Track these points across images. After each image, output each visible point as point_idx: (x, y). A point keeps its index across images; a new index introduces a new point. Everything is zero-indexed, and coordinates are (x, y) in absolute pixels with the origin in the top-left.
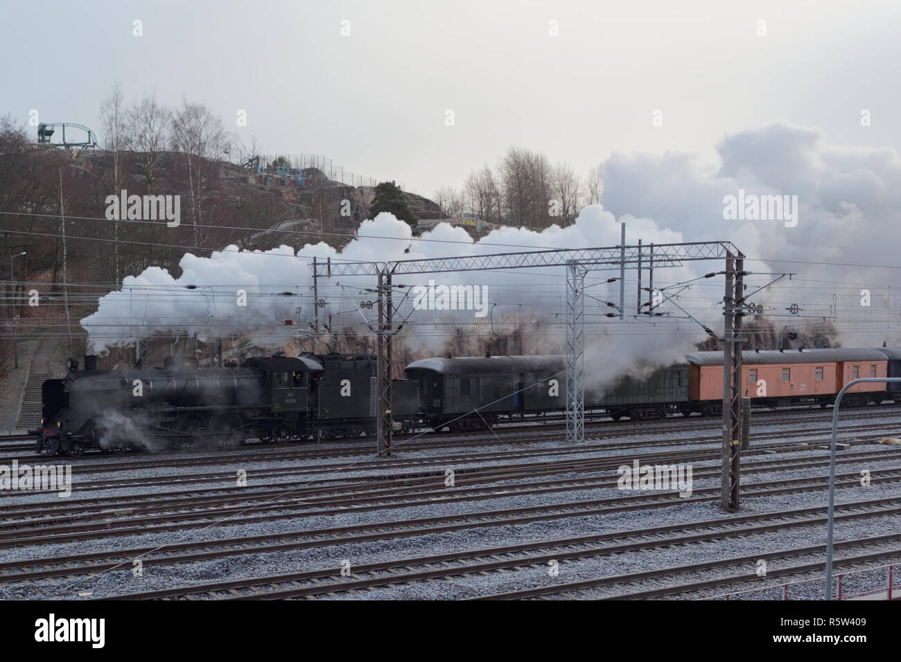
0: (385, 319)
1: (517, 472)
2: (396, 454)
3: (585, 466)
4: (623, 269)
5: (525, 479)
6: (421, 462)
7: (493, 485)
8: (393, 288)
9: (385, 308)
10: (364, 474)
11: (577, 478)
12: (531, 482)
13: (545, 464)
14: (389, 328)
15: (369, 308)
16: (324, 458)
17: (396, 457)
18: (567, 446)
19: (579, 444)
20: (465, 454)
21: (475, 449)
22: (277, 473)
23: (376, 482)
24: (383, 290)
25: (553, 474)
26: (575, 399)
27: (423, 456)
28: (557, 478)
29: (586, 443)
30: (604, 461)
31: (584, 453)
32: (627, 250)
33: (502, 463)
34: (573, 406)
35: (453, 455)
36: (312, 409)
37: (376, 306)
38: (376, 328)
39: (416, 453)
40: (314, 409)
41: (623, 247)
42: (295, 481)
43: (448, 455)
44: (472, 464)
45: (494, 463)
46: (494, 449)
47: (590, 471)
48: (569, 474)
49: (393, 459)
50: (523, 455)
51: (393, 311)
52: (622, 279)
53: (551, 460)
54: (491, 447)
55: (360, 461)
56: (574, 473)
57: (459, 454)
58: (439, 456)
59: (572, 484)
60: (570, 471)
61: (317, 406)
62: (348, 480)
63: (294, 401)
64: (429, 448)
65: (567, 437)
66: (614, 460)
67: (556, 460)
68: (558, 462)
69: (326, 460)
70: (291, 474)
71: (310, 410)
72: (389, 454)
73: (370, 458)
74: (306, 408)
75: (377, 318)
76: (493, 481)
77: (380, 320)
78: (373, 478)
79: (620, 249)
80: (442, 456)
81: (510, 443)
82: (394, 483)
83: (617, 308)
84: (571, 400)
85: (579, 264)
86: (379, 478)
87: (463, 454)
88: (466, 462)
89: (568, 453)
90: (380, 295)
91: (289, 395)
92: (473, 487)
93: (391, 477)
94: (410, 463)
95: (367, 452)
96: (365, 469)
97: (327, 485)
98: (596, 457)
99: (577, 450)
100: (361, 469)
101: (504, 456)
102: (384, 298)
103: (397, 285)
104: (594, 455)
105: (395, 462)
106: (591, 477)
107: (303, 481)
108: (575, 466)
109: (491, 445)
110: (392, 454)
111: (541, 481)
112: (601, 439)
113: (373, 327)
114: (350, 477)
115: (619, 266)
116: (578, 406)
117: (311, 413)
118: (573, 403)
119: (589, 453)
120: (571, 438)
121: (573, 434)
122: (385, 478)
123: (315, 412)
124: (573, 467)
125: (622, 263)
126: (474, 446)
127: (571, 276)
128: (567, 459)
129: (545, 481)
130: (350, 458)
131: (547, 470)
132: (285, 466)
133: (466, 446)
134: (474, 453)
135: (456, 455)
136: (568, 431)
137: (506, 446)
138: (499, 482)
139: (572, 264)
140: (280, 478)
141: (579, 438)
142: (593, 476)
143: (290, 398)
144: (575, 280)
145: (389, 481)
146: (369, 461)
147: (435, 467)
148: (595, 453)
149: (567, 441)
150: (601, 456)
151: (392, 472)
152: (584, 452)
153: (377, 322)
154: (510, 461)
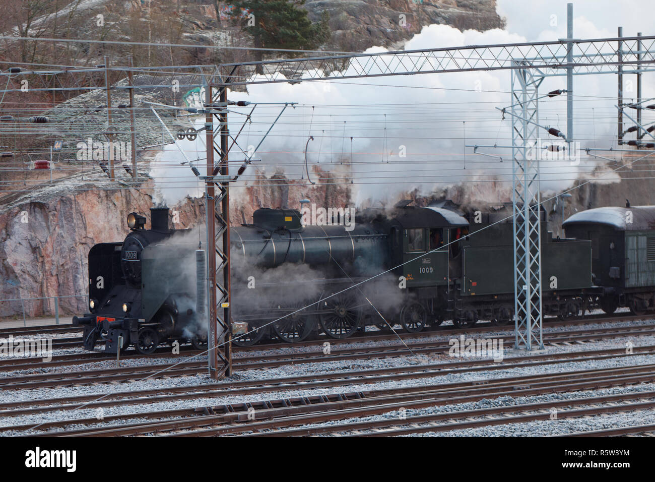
0: (217, 158)
1: (421, 397)
2: (239, 373)
3: (531, 387)
4: (570, 76)
5: (430, 409)
6: (276, 384)
7: (378, 418)
8: (229, 107)
9: (218, 140)
10: (180, 405)
11: (513, 405)
12: (439, 413)
13: (471, 383)
14: (224, 171)
15: (191, 139)
16: (122, 382)
17: (238, 377)
18: (515, 356)
19: (536, 352)
20: (351, 371)
21: (369, 363)
22: (41, 407)
23: (196, 418)
24: (213, 111)
25: (476, 399)
26: (528, 280)
27: (284, 375)
28: (482, 406)
29: (547, 350)
30: (564, 378)
31: (538, 367)
32: (575, 46)
33: (404, 384)
34: (525, 291)
35: (331, 372)
36: (455, 281)
37: (203, 135)
38: (203, 172)
39: (274, 371)
40: (458, 282)
41: (570, 43)
42: (66, 419)
43: (323, 373)
44: (356, 386)
45: (393, 385)
46: (399, 362)
47: (538, 393)
48: (500, 400)
49: (234, 381)
50: (442, 370)
51: (230, 141)
52: (569, 91)
53: (484, 378)
54: (396, 360)
55: (181, 385)
56: (507, 398)
57: (342, 371)
58: (309, 374)
59: (502, 415)
60: (502, 395)
61: (461, 277)
62: (150, 415)
63: (432, 270)
64: (296, 362)
65: (517, 342)
66: (579, 377)
67: (491, 377)
68: (491, 381)
69: (126, 384)
70: (62, 409)
71: (453, 283)
72: (227, 374)
73: (197, 380)
74: (447, 280)
75: (205, 155)
76: (379, 412)
77: (210, 158)
78: (192, 411)
79: (566, 45)
80: (313, 374)
81: (427, 352)
82: (222, 419)
83: (564, 137)
84: (522, 283)
85: (531, 66)
86: (201, 411)
87: (347, 371)
88: (347, 383)
89: (512, 367)
90: (210, 120)
91: (425, 262)
92: (346, 422)
93: (221, 410)
94: (259, 386)
95: (194, 370)
96: (184, 398)
97: (116, 425)
98: (555, 372)
99: (530, 361)
100: (177, 398)
101: (412, 372)
102: (216, 123)
103: (237, 101)
104: (553, 369)
105: (235, 385)
106: (535, 403)
107: (78, 419)
108: (516, 386)
109: (397, 355)
110: (233, 372)
111: (454, 411)
112: (572, 343)
113: (199, 170)
114: (156, 410)
115: (564, 71)
116: (532, 291)
117: (455, 286)
118: (525, 287)
119: (546, 366)
120: (522, 343)
121: (525, 337)
122: (210, 411)
123: (459, 286)
124: (512, 389)
125: (570, 67)
126: (368, 358)
127: (518, 86)
128: (509, 376)
129: (461, 411)
130: (164, 381)
131: (469, 393)
132: (56, 396)
133: (355, 358)
134: (366, 369)
135: (337, 372)
136: (517, 332)
137: (419, 357)
138: (388, 414)
139: (521, 67)
140: (43, 415)
141: (534, 343)
142: (539, 402)
143: (426, 266)
144: (524, 91)
145: (216, 416)
146: (194, 384)
147: (296, 392)
148: (556, 365)
149: (516, 348)
150: (563, 371)
151: (225, 402)
152: (538, 364)
153: (205, 162)
154: (418, 380)
